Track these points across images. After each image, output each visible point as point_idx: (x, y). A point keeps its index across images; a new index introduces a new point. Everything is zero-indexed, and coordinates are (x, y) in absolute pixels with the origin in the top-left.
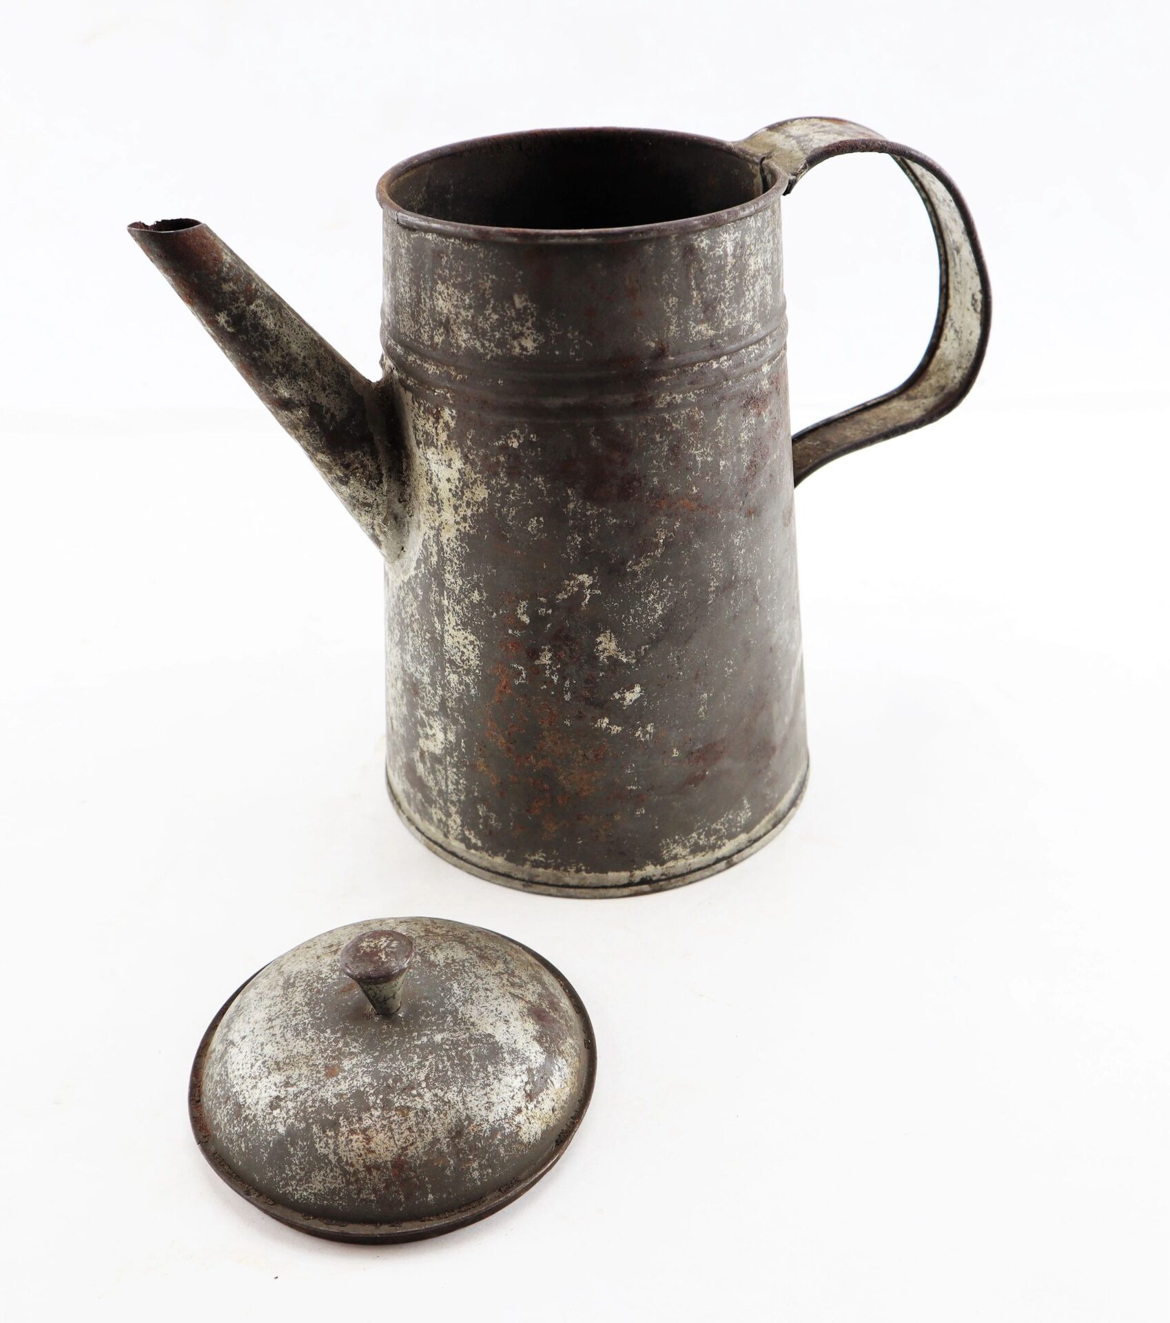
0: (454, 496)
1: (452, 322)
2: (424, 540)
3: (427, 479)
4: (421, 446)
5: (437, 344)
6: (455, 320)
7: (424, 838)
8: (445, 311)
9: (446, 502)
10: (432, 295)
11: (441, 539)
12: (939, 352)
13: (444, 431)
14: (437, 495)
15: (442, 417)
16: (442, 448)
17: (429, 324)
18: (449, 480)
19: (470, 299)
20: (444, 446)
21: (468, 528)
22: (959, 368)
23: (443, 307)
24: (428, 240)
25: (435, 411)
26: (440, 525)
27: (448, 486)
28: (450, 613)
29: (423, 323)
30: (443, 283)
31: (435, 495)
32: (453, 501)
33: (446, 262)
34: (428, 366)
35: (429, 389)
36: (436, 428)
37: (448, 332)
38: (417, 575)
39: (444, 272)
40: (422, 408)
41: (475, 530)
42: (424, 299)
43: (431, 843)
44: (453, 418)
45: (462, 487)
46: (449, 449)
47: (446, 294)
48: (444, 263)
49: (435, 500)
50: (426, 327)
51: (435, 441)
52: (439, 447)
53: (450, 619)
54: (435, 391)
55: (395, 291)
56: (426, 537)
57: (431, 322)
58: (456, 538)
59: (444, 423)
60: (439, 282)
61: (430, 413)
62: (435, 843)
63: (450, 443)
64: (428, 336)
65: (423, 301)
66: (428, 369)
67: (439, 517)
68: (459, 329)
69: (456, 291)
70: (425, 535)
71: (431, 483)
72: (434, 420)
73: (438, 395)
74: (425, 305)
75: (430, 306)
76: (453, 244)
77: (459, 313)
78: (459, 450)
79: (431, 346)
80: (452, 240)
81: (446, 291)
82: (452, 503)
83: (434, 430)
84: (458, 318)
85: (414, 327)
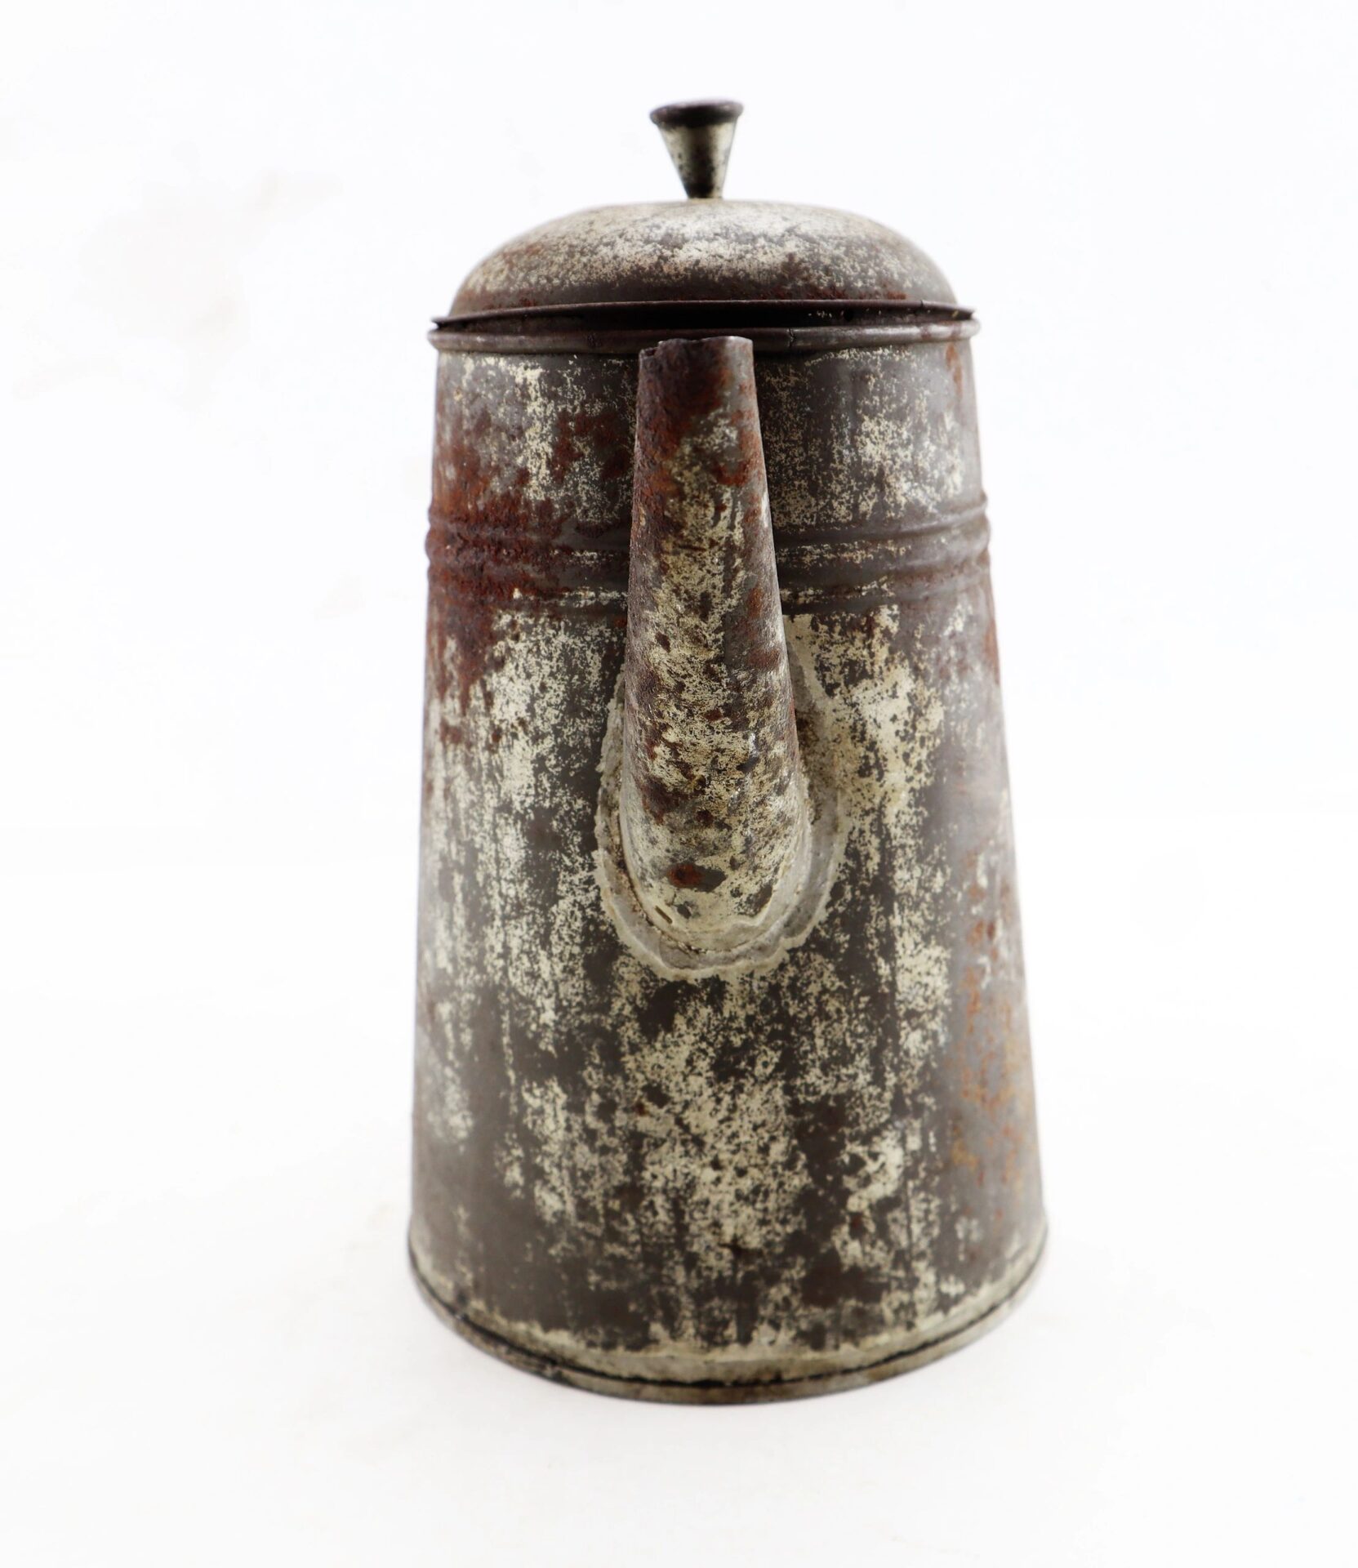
0: (903, 739)
1: (887, 471)
2: (851, 841)
3: (853, 738)
4: (837, 691)
5: (865, 514)
6: (891, 469)
8: (877, 458)
9: (891, 757)
10: (853, 441)
11: (885, 821)
13: (882, 644)
14: (876, 752)
15: (878, 625)
16: (881, 672)
17: (851, 488)
18: (894, 719)
19: (908, 431)
20: (884, 669)
21: (924, 779)
23: (874, 453)
24: (843, 360)
25: (864, 621)
26: (883, 798)
27: (893, 728)
28: (905, 934)
29: (839, 489)
30: (871, 418)
31: (872, 755)
32: (903, 747)
33: (875, 386)
34: (851, 554)
35: (850, 590)
36: (869, 647)
37: (882, 490)
38: (832, 916)
39: (872, 400)
40: (838, 628)
41: (932, 779)
42: (840, 453)
44: (894, 617)
45: (914, 720)
46: (892, 668)
47: (877, 434)
48: (871, 388)
49: (872, 762)
50: (844, 495)
51: (868, 668)
52: (876, 675)
53: (905, 943)
54: (860, 591)
56: (856, 834)
57: (853, 483)
58: (910, 805)
59: (882, 632)
60: (866, 418)
61: (854, 629)
63: (893, 659)
64: (848, 508)
65: (836, 456)
66: (851, 559)
67: (881, 786)
68: (898, 479)
69: (891, 424)
70: (851, 833)
71: (863, 739)
72: (865, 635)
73: (870, 593)
74: (841, 462)
75: (852, 459)
76: (882, 356)
77: (897, 455)
78: (907, 663)
79: (854, 522)
80: (880, 352)
81: (876, 429)
82: (900, 753)
83: (865, 652)
84: (895, 463)
85: (817, 504)
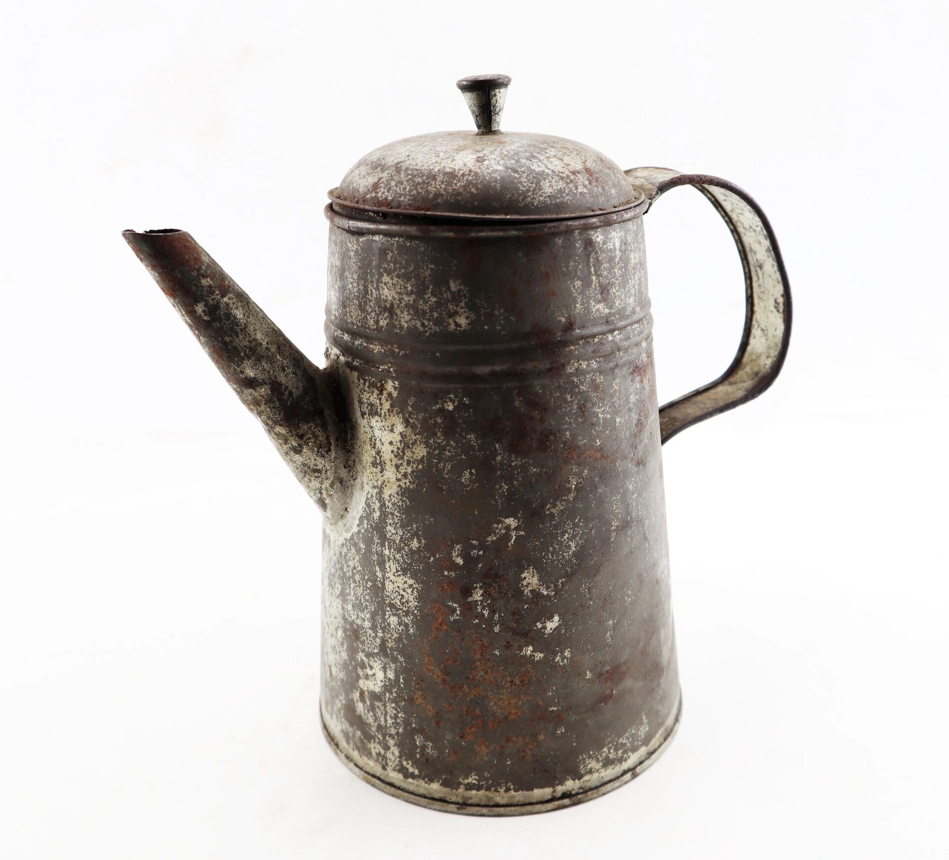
0: (396, 456)
1: (395, 306)
2: (367, 499)
3: (371, 444)
4: (365, 416)
5: (382, 327)
6: (398, 306)
7: (362, 773)
8: (390, 298)
9: (388, 463)
10: (378, 286)
11: (383, 496)
12: (749, 348)
13: (387, 400)
14: (381, 457)
15: (386, 389)
16: (385, 415)
17: (375, 311)
18: (391, 443)
19: (412, 286)
20: (387, 414)
21: (408, 484)
22: (768, 357)
23: (388, 295)
24: (375, 241)
25: (379, 385)
26: (383, 484)
27: (390, 448)
28: (391, 561)
29: (370, 310)
30: (388, 275)
31: (378, 457)
32: (395, 461)
33: (391, 257)
34: (374, 347)
35: (374, 366)
36: (380, 399)
37: (392, 316)
38: (359, 531)
39: (389, 265)
40: (367, 384)
41: (414, 485)
42: (371, 290)
43: (370, 777)
44: (395, 388)
45: (403, 449)
46: (392, 416)
47: (391, 284)
48: (389, 258)
49: (378, 461)
50: (372, 314)
51: (379, 410)
52: (382, 415)
53: (391, 566)
54: (379, 368)
55: (343, 288)
56: (369, 496)
57: (376, 308)
58: (397, 493)
59: (387, 394)
60: (385, 274)
61: (374, 387)
62: (374, 776)
63: (393, 411)
64: (374, 321)
65: (370, 292)
66: (373, 349)
67: (382, 476)
68: (402, 312)
69: (400, 281)
70: (368, 494)
71: (374, 447)
72: (378, 392)
73: (383, 370)
74: (371, 296)
75: (377, 295)
76: (397, 242)
77: (402, 298)
78: (401, 415)
79: (376, 329)
80: (397, 239)
81: (391, 281)
82: (394, 463)
83: (378, 401)
84: (401, 303)
85: (361, 315)
